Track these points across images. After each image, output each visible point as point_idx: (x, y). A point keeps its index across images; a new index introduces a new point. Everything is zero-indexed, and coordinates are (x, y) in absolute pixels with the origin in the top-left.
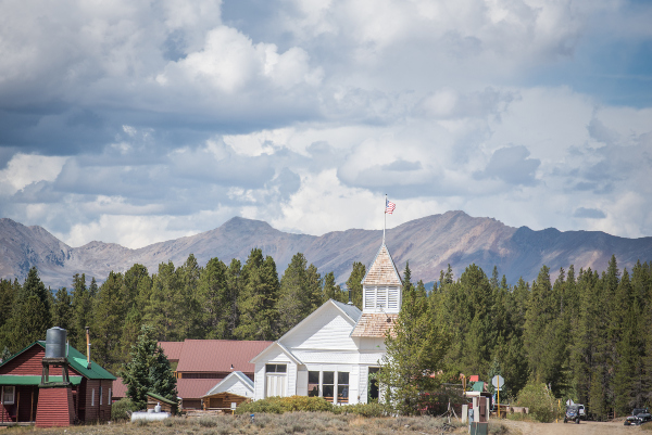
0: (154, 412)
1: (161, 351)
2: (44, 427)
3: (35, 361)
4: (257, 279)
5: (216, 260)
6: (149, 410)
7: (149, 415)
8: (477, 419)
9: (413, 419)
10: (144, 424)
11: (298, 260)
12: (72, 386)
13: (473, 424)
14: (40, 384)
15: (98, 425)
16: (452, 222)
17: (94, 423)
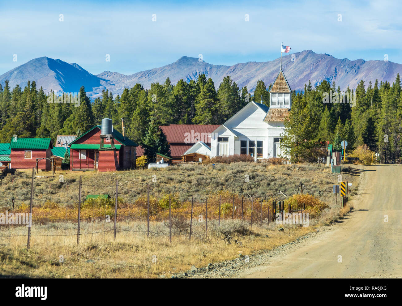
0: (160, 163)
1: (161, 130)
2: (103, 171)
3: (96, 136)
4: (206, 90)
5: (182, 81)
6: (158, 163)
7: (158, 165)
8: (335, 164)
9: (300, 165)
10: (155, 169)
11: (227, 80)
12: (115, 150)
13: (333, 167)
14: (99, 149)
15: (131, 171)
16: (306, 57)
17: (129, 170)
